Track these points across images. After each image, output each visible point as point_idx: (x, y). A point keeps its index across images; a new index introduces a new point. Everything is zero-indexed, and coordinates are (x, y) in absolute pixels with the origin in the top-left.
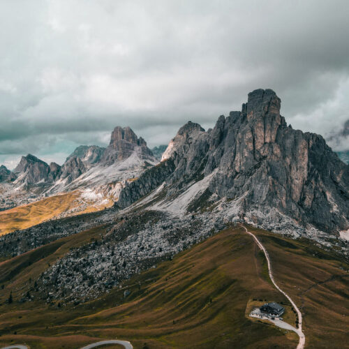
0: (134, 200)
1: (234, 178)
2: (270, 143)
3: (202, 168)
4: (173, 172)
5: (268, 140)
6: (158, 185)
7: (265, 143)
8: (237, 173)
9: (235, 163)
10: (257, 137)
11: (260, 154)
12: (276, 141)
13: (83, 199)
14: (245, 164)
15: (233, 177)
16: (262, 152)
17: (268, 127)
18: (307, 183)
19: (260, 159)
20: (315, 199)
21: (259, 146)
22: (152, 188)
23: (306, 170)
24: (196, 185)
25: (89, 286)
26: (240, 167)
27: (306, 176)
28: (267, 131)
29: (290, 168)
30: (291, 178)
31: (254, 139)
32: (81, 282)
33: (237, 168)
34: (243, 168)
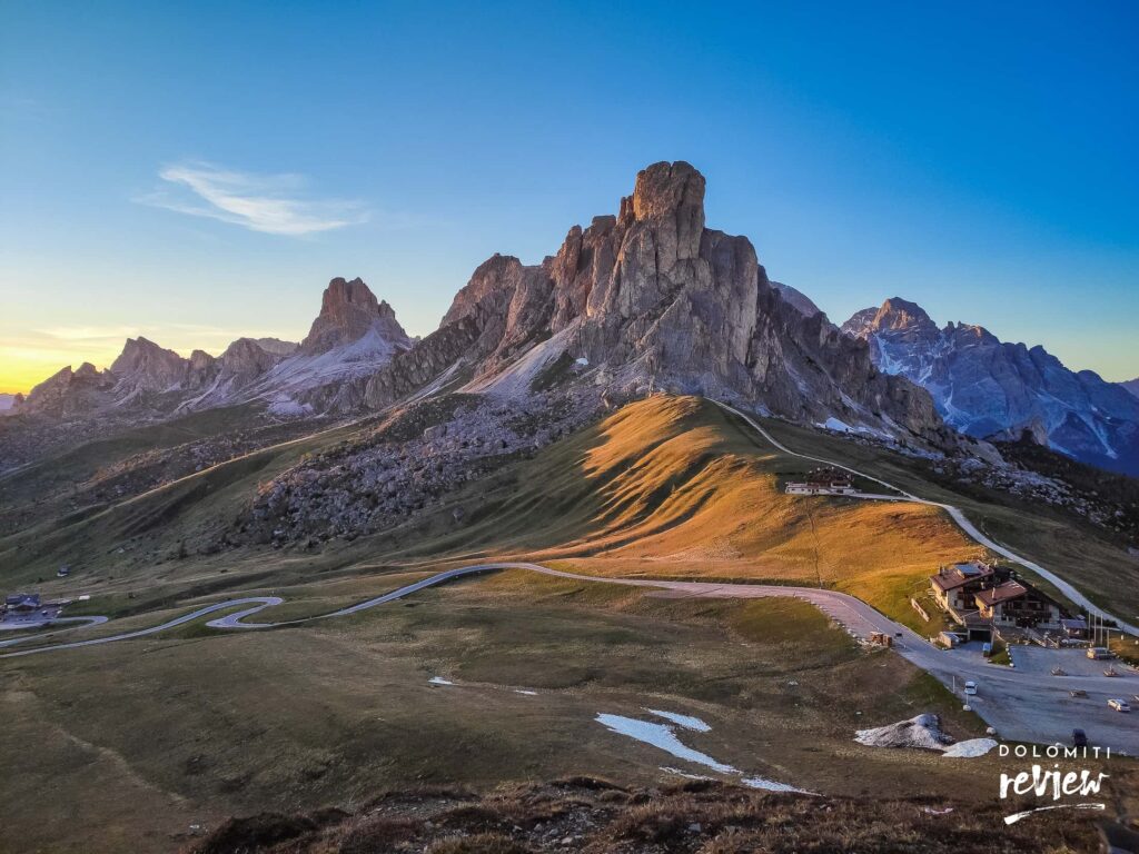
0: (401, 394)
1: (621, 327)
2: (689, 260)
3: (546, 322)
4: (475, 340)
5: (684, 255)
6: (448, 364)
7: (679, 261)
8: (624, 320)
9: (618, 300)
10: (663, 250)
11: (669, 282)
12: (700, 255)
13: (273, 414)
14: (641, 301)
15: (618, 327)
16: (672, 278)
17: (686, 227)
18: (757, 336)
19: (670, 290)
20: (770, 366)
21: (665, 268)
22: (435, 372)
23: (754, 312)
24: (541, 347)
25: (371, 508)
26: (630, 307)
27: (754, 323)
28: (682, 237)
29: (729, 306)
30: (730, 326)
31: (656, 254)
32: (347, 505)
33: (624, 311)
34: (636, 309)
